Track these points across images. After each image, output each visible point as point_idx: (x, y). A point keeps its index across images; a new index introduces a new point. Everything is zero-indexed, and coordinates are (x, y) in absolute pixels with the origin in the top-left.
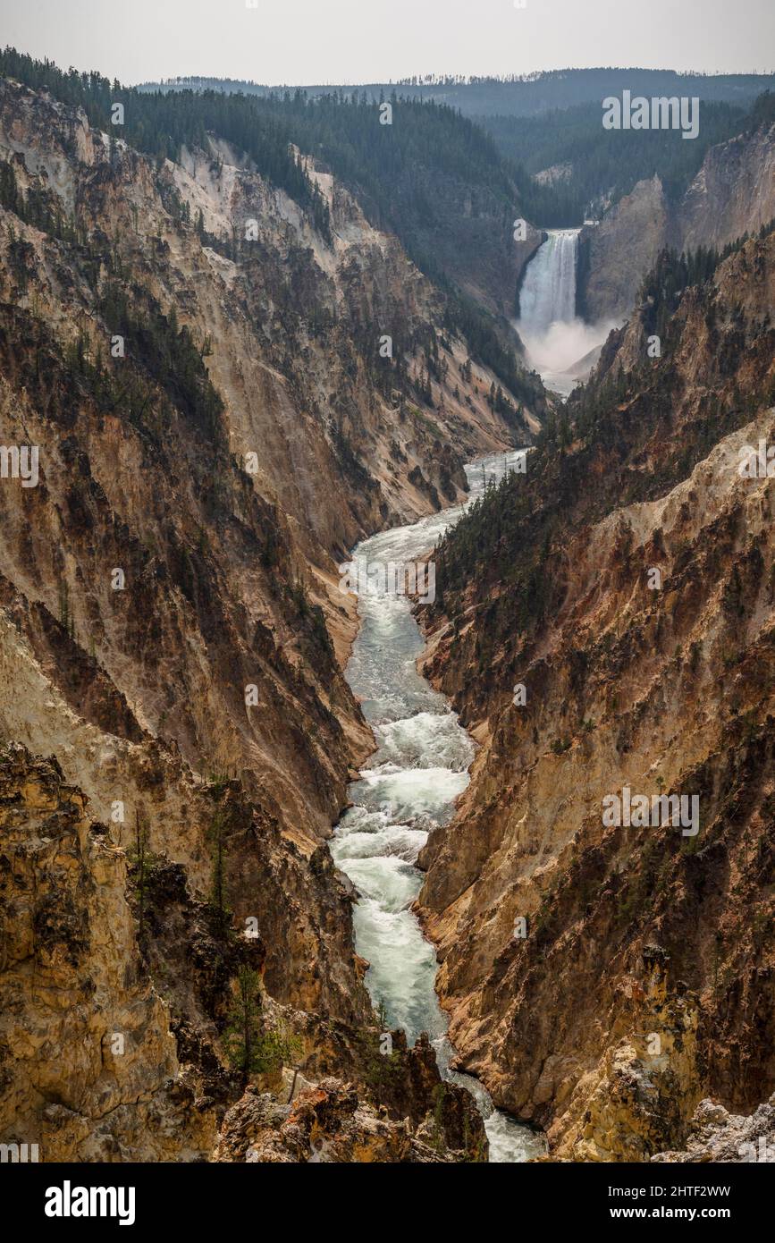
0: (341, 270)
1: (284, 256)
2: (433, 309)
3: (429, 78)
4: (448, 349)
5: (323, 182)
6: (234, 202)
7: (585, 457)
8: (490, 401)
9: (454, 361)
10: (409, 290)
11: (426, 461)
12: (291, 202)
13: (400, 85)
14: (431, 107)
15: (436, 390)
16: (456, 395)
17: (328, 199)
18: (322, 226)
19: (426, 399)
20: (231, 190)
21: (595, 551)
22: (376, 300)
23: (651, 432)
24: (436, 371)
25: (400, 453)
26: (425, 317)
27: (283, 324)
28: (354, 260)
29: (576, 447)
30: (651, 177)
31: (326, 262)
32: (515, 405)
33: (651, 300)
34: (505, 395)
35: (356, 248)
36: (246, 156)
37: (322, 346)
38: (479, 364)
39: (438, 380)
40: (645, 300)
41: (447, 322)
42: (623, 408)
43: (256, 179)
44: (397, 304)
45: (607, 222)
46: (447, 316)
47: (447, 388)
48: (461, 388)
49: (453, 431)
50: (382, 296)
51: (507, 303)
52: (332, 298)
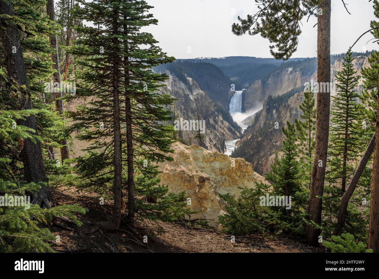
0: (195, 99)
1: (183, 96)
2: (214, 108)
3: (202, 58)
4: (218, 117)
5: (190, 79)
6: (172, 84)
7: (262, 141)
8: (228, 129)
9: (219, 120)
10: (209, 104)
11: (217, 142)
12: (183, 84)
13: (195, 59)
14: (209, 64)
15: (216, 126)
16: (221, 127)
17: (191, 83)
18: (190, 89)
19: (214, 128)
20: (171, 81)
21: (270, 163)
22: (202, 106)
23: (277, 136)
24: (216, 122)
25: (211, 140)
26: (213, 109)
27: (186, 111)
28: (198, 97)
29: (260, 139)
30: (259, 80)
31: (191, 97)
32: (233, 129)
33: (268, 107)
34: (231, 127)
35: (198, 94)
36: (173, 74)
37: (194, 116)
38: (225, 120)
39: (216, 124)
40: (267, 106)
41: (218, 111)
42: (270, 130)
43: (177, 79)
44: (207, 107)
45: (249, 89)
46: (217, 110)
47: (218, 125)
48: (221, 126)
49: (221, 135)
50: (203, 105)
51: (227, 107)
52: (193, 105)
